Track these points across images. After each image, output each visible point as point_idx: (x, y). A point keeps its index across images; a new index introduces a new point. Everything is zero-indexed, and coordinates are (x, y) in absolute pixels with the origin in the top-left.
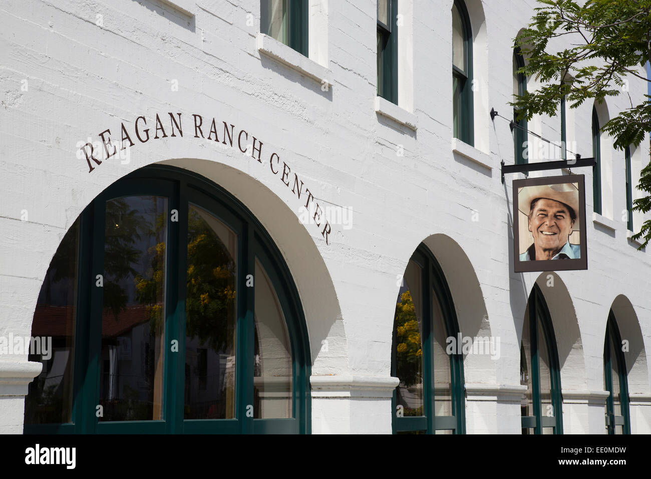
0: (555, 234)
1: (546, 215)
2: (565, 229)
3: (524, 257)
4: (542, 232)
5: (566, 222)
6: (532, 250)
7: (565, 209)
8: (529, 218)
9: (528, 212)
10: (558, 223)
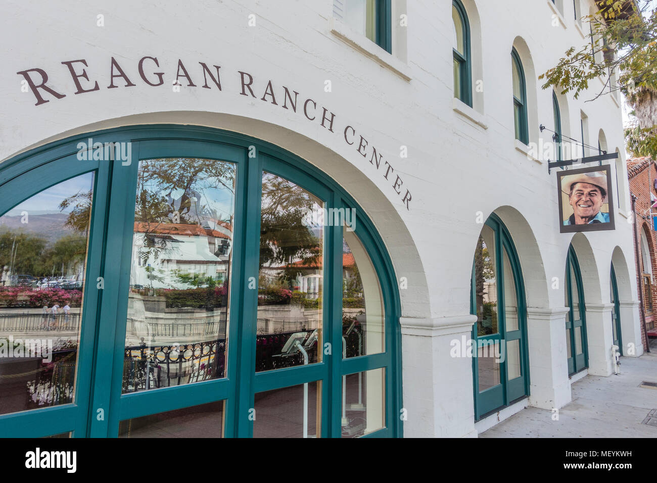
0: (589, 206)
1: (583, 194)
2: (597, 203)
3: (566, 223)
4: (579, 205)
5: (598, 198)
6: (572, 218)
7: (597, 189)
8: (570, 196)
9: (569, 192)
10: (592, 198)
